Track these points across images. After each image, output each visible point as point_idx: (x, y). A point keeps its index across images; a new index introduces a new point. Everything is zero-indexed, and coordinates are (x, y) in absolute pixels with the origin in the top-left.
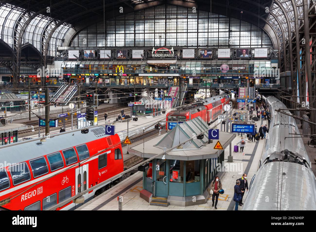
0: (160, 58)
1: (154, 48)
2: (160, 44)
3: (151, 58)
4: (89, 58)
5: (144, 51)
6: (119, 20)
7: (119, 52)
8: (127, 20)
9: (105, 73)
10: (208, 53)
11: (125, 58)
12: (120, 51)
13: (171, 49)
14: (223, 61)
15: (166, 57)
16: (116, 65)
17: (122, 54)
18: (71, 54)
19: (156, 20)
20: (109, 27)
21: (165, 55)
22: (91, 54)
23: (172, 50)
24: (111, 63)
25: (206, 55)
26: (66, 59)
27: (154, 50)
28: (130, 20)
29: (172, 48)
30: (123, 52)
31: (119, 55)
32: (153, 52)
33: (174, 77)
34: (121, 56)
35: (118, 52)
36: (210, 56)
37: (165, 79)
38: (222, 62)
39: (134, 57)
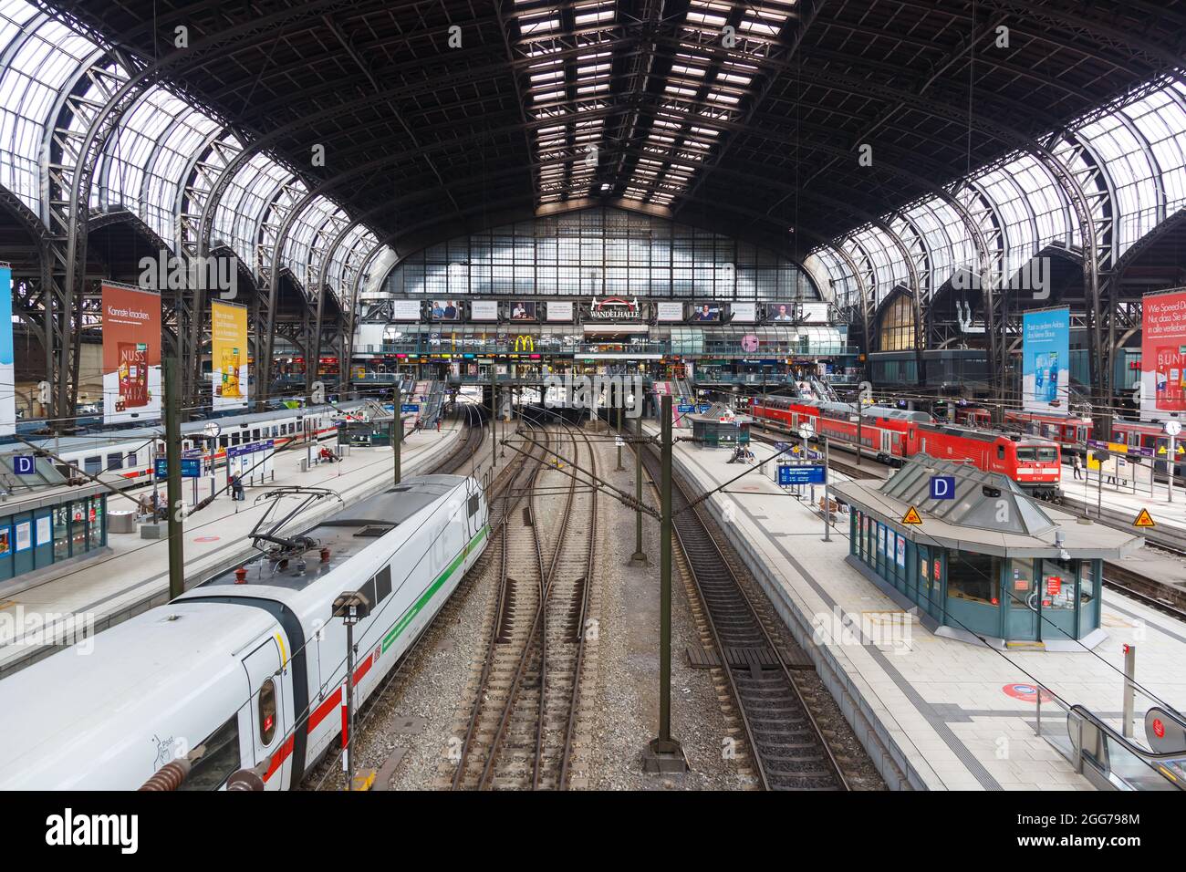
0: (609, 319)
1: (594, 298)
2: (593, 290)
3: (588, 320)
4: (444, 318)
5: (574, 304)
6: (499, 236)
7: (517, 307)
8: (517, 236)
9: (491, 353)
10: (711, 311)
11: (530, 319)
12: (520, 305)
13: (633, 301)
14: (746, 328)
15: (621, 319)
16: (517, 335)
17: (523, 310)
18: (399, 308)
19: (582, 239)
20: (476, 249)
21: (621, 315)
22: (450, 311)
23: (635, 302)
24: (502, 330)
25: (706, 314)
26: (390, 321)
27: (594, 302)
28: (524, 236)
29: (635, 299)
30: (526, 306)
31: (517, 312)
32: (593, 306)
33: (639, 361)
34: (522, 314)
35: (515, 306)
36: (716, 317)
37: (621, 365)
38: (744, 330)
39: (550, 317)
